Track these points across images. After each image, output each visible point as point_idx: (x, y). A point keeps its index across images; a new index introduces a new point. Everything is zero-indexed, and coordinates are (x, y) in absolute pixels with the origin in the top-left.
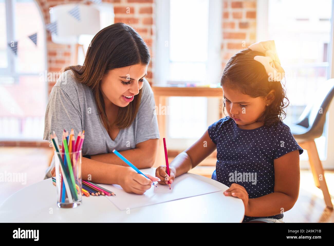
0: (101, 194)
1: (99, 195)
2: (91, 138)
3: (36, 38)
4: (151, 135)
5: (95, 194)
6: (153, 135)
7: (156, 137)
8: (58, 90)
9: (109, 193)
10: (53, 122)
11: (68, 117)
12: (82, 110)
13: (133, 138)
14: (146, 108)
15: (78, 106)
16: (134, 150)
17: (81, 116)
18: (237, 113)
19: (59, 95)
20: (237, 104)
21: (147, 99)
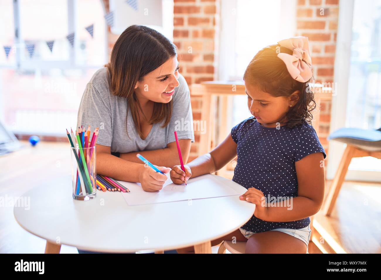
0: (117, 190)
1: (115, 191)
2: (120, 137)
3: (93, 29)
4: (182, 135)
5: (111, 189)
6: (184, 135)
7: (187, 137)
8: (90, 86)
9: (125, 189)
10: (84, 118)
11: (98, 114)
12: (112, 109)
13: (165, 138)
14: (179, 107)
15: (108, 104)
16: (164, 150)
17: (111, 115)
18: (257, 111)
19: (91, 92)
20: (257, 101)
21: (181, 97)
